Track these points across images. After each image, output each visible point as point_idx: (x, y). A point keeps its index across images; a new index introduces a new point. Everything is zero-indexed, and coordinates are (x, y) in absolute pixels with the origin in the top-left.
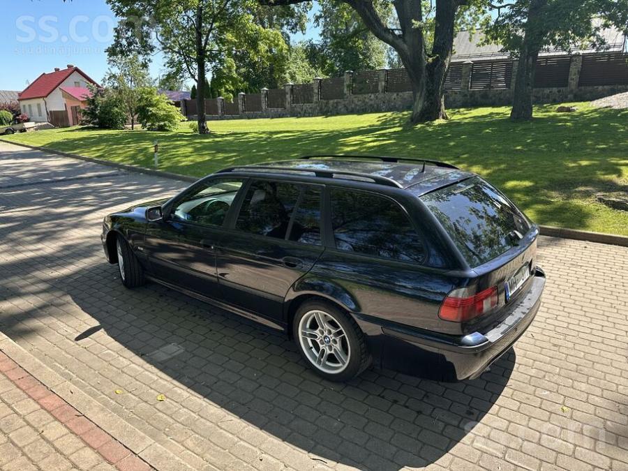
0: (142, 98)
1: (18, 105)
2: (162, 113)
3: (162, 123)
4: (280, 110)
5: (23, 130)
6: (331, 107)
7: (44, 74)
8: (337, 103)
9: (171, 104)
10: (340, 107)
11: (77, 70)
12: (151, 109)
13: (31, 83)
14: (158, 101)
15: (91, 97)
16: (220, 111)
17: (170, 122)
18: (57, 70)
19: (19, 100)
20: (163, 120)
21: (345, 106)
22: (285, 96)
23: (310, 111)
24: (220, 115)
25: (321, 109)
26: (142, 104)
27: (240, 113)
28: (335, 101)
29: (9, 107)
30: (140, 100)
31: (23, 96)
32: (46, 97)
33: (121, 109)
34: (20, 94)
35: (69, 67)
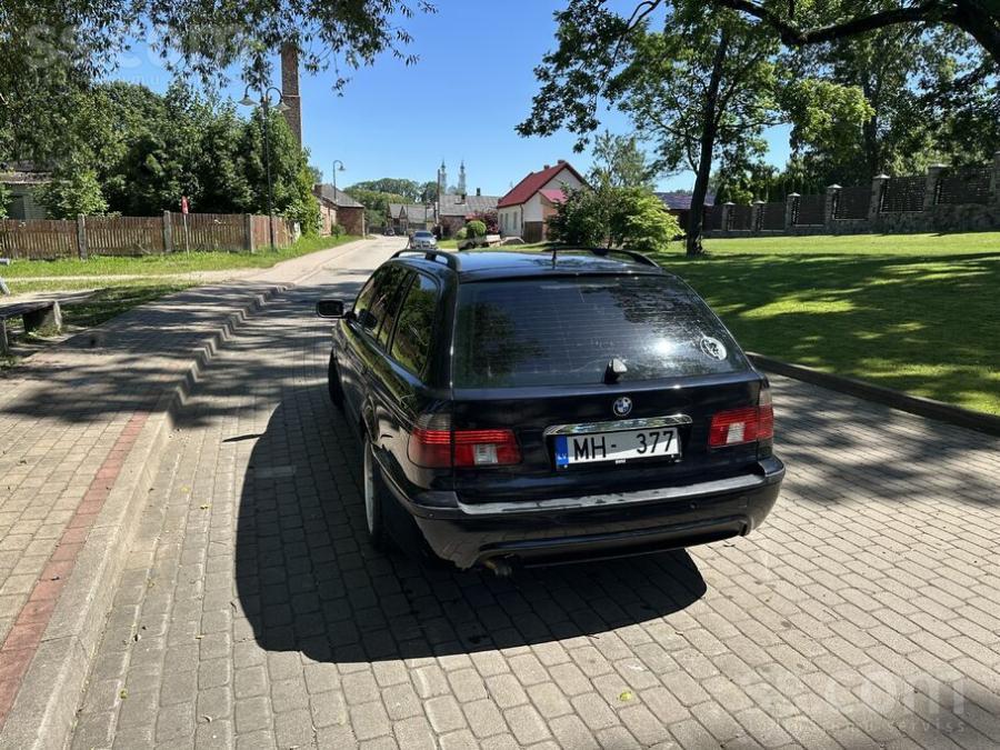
0: (623, 201)
1: (495, 215)
2: (647, 224)
3: (644, 239)
4: (856, 221)
5: (486, 245)
6: (957, 217)
7: (532, 174)
8: (970, 210)
9: (665, 211)
10: (976, 218)
11: (567, 167)
12: (631, 218)
13: (515, 185)
14: (645, 206)
15: (563, 201)
16: (754, 224)
17: (656, 237)
18: (547, 167)
19: (498, 208)
20: (648, 234)
21: (988, 215)
22: (870, 198)
23: (913, 223)
24: (753, 229)
25: (935, 221)
26: (622, 211)
27: (787, 226)
28: (969, 206)
29: (486, 217)
30: (620, 205)
31: (503, 203)
32: (524, 203)
33: (596, 218)
34: (500, 201)
35: (560, 162)
